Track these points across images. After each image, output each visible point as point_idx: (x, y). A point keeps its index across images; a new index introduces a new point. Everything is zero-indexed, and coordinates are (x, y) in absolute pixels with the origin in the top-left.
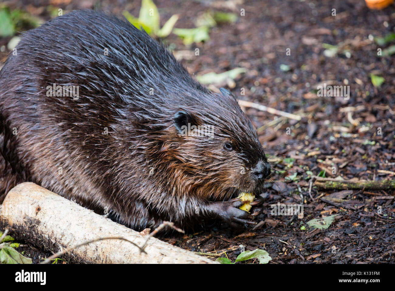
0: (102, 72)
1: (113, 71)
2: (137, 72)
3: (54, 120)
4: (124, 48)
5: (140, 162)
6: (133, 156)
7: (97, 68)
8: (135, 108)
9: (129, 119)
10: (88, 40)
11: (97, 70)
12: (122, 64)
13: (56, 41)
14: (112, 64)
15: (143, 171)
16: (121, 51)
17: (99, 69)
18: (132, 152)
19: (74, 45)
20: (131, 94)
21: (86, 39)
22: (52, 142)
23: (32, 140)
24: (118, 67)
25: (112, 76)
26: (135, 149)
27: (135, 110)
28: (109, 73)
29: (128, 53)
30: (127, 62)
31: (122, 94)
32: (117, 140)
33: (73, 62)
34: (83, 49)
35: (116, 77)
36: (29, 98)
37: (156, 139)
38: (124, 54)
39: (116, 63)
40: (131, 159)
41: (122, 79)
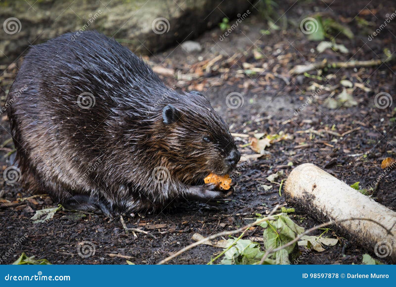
0: (93, 77)
1: (103, 77)
2: (123, 78)
3: (48, 116)
4: (111, 58)
5: (132, 152)
6: (126, 147)
7: (89, 74)
8: (125, 108)
9: (121, 116)
10: (81, 52)
11: (89, 75)
12: (110, 71)
13: (56, 53)
14: (102, 71)
15: (135, 159)
16: (109, 61)
17: (91, 75)
18: (125, 143)
19: (70, 55)
20: (120, 96)
21: (80, 51)
22: (45, 133)
23: (31, 133)
24: (106, 73)
25: (102, 80)
26: (127, 141)
27: (126, 109)
28: (100, 78)
29: (115, 62)
30: (114, 70)
31: (113, 96)
32: (110, 133)
33: (68, 68)
34: (78, 58)
35: (105, 82)
36: (32, 99)
37: (146, 132)
38: (112, 63)
39: (105, 70)
40: (124, 149)
41: (111, 84)
